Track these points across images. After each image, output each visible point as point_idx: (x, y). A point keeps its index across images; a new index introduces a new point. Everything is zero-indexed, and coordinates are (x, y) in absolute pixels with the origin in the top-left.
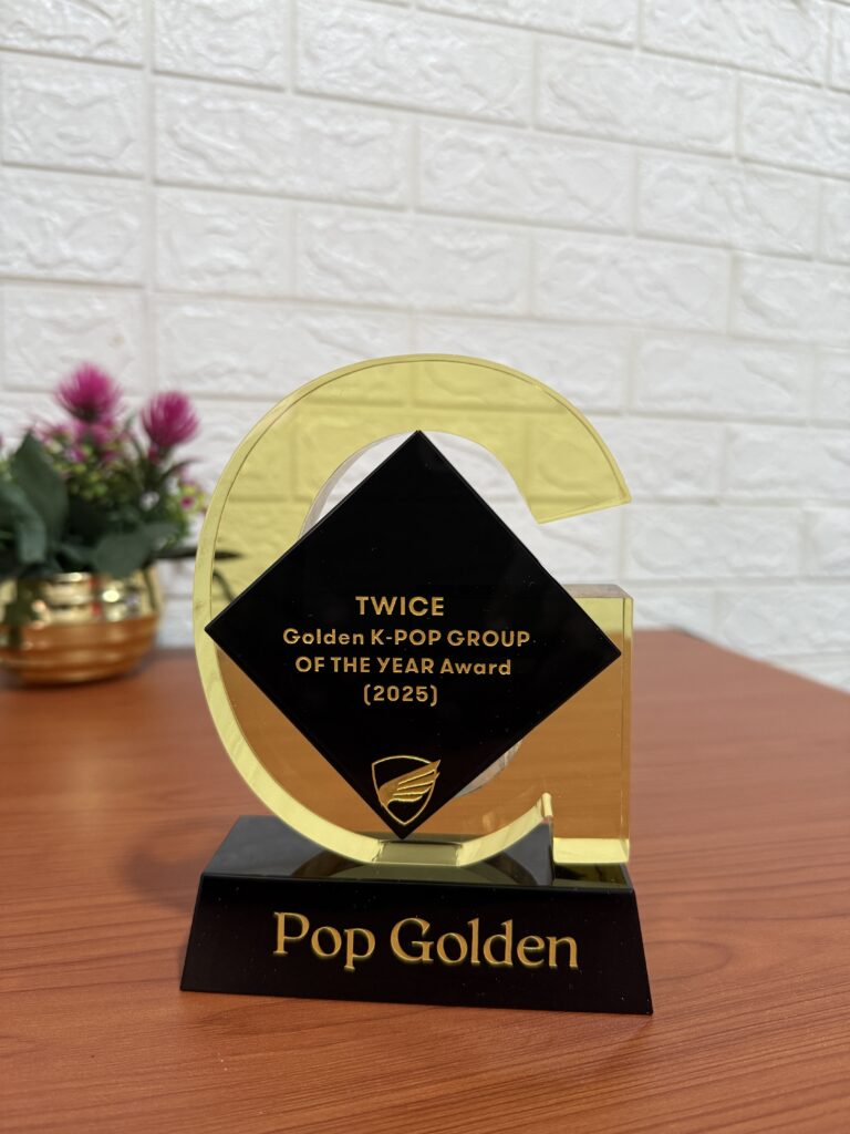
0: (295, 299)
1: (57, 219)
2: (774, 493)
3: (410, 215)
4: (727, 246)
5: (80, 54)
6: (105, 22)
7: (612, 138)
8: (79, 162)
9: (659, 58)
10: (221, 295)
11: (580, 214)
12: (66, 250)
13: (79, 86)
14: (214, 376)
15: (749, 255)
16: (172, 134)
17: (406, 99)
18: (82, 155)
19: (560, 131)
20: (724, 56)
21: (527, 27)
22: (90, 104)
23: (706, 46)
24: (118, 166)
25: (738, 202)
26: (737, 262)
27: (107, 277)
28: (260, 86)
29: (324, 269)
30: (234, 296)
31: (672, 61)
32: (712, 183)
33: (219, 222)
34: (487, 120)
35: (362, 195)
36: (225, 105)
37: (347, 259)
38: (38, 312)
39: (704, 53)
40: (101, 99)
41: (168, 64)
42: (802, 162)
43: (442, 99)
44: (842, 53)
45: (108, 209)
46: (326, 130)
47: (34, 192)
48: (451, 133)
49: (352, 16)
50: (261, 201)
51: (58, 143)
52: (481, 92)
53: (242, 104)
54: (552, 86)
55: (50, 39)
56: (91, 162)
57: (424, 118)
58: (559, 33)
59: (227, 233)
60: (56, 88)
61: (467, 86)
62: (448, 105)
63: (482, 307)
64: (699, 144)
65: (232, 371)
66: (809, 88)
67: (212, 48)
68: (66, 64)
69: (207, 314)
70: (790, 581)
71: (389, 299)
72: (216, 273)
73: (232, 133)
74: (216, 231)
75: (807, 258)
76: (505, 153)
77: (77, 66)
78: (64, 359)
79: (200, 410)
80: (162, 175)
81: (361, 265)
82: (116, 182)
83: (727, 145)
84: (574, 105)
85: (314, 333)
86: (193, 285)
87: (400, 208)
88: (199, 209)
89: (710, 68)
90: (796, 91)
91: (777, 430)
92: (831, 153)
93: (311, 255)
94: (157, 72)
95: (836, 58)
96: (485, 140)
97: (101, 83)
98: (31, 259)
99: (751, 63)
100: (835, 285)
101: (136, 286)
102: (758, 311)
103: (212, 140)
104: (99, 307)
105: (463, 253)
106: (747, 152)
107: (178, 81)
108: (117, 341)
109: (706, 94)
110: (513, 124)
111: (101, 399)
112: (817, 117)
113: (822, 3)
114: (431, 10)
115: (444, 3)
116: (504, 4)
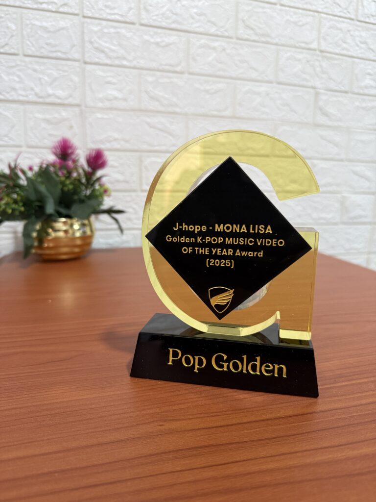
0: (141, 110)
1: (46, 78)
2: (330, 189)
3: (186, 76)
4: (314, 88)
5: (54, 10)
7: (268, 43)
8: (54, 55)
9: (287, 8)
10: (111, 109)
11: (254, 75)
12: (50, 92)
13: (54, 23)
15: (322, 91)
16: (91, 43)
17: (184, 28)
18: (56, 52)
19: (247, 40)
20: (314, 8)
22: (58, 30)
23: (307, 4)
24: (70, 57)
25: (318, 69)
26: (317, 94)
27: (66, 102)
28: (126, 23)
29: (152, 98)
30: (116, 109)
31: (292, 10)
32: (308, 61)
33: (110, 79)
34: (217, 36)
35: (167, 68)
36: (112, 30)
37: (161, 94)
38: (39, 116)
39: (305, 6)
40: (63, 29)
41: (90, 15)
42: (345, 52)
43: (199, 27)
44: (363, 6)
45: (66, 74)
46: (152, 40)
47: (37, 67)
48: (202, 41)
50: (126, 70)
51: (45, 46)
52: (215, 24)
53: (119, 30)
54: (243, 21)
55: (41, 3)
56: (59, 55)
57: (192, 35)
59: (114, 84)
60: (45, 24)
61: (209, 21)
62: (201, 30)
63: (215, 113)
64: (303, 45)
65: (116, 140)
66: (348, 21)
67: (106, 6)
68: (48, 14)
69: (106, 117)
70: (336, 224)
71: (178, 110)
72: (110, 100)
73: (115, 42)
74: (109, 83)
75: (346, 92)
76: (224, 50)
77: (53, 14)
78: (50, 135)
80: (87, 60)
81: (166, 96)
82: (69, 63)
83: (314, 45)
84: (252, 29)
85: (148, 124)
86: (100, 105)
87: (182, 73)
88: (102, 74)
89: (308, 12)
90: (343, 22)
91: (332, 163)
92: (357, 48)
93: (147, 92)
94: (84, 17)
95: (360, 8)
96: (216, 44)
97: (64, 22)
98: (36, 94)
99: (325, 10)
100: (357, 104)
101: (78, 105)
102: (326, 114)
103: (107, 45)
104: (64, 114)
105: (207, 91)
106: (323, 48)
107: (93, 21)
108: (71, 127)
109: (307, 24)
110: (228, 37)
111: (70, 151)
112: (352, 33)
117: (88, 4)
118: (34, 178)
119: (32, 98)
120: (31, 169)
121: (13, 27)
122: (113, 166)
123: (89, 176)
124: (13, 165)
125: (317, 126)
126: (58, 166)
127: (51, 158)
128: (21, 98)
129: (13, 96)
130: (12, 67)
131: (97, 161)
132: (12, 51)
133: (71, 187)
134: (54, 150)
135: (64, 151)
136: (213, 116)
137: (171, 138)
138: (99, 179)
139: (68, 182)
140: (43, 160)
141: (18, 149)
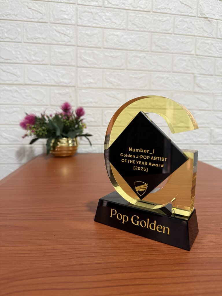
0: (103, 88)
1: (60, 75)
2: (204, 126)
3: (126, 71)
4: (193, 74)
6: (69, 38)
7: (168, 53)
9: (178, 35)
10: (89, 88)
11: (160, 69)
12: (61, 80)
13: (64, 50)
14: (88, 103)
15: (198, 75)
17: (125, 48)
18: (65, 62)
19: (156, 52)
20: (192, 34)
21: (150, 32)
22: (66, 53)
23: (188, 32)
24: (71, 64)
25: (196, 64)
26: (195, 77)
27: (68, 85)
28: (97, 48)
29: (109, 82)
30: (92, 88)
31: (181, 36)
32: (189, 61)
33: (89, 74)
34: (141, 51)
35: (116, 67)
36: (90, 52)
37: (113, 80)
38: (56, 91)
39: (188, 34)
40: (68, 52)
41: (80, 45)
42: (210, 55)
43: (132, 47)
44: (220, 31)
45: (69, 72)
46: (109, 55)
47: (56, 70)
48: (134, 54)
49: (115, 33)
50: (97, 69)
51: (60, 60)
52: (140, 45)
53: (93, 51)
54: (155, 43)
55: (59, 42)
56: (66, 64)
57: (128, 51)
58: (156, 32)
59: (91, 76)
60: (60, 51)
61: (137, 45)
62: (133, 49)
63: (140, 88)
64: (187, 53)
65: (91, 102)
66: (212, 39)
67: (88, 41)
68: (62, 46)
69: (87, 92)
70: (207, 144)
71: (121, 87)
72: (89, 84)
73: (91, 57)
74: (88, 76)
75: (212, 75)
76: (145, 57)
77: (64, 46)
78: (61, 100)
79: (86, 110)
80: (79, 65)
81: (116, 81)
82: (71, 67)
83: (193, 52)
85: (106, 94)
86: (84, 86)
87: (123, 70)
88: (85, 72)
89: (189, 36)
90: (209, 40)
91: (204, 112)
92: (217, 52)
93: (106, 80)
94: (78, 46)
95: (219, 32)
96: (141, 55)
97: (68, 49)
98: (55, 82)
99: (199, 35)
100: (218, 81)
101: (74, 87)
102: (200, 87)
103: (88, 58)
104: (67, 90)
105: (136, 78)
106: (198, 53)
107: (81, 48)
108: (71, 97)
109: (188, 42)
110: (147, 51)
111: (69, 108)
112: (214, 45)
113: (215, 20)
114: (130, 30)
115: (133, 29)
116: (145, 28)
117: (79, 41)
118: (52, 120)
119: (53, 83)
120: (51, 116)
121: (46, 52)
122: (89, 115)
124: (43, 114)
125: (196, 93)
126: (63, 114)
127: (61, 111)
128: (49, 84)
129: (45, 83)
130: (46, 70)
131: (80, 112)
133: (68, 124)
134: (61, 107)
135: (66, 108)
136: (139, 90)
137: (117, 101)
138: (81, 120)
139: (67, 122)
140: (57, 112)
141: (46, 107)
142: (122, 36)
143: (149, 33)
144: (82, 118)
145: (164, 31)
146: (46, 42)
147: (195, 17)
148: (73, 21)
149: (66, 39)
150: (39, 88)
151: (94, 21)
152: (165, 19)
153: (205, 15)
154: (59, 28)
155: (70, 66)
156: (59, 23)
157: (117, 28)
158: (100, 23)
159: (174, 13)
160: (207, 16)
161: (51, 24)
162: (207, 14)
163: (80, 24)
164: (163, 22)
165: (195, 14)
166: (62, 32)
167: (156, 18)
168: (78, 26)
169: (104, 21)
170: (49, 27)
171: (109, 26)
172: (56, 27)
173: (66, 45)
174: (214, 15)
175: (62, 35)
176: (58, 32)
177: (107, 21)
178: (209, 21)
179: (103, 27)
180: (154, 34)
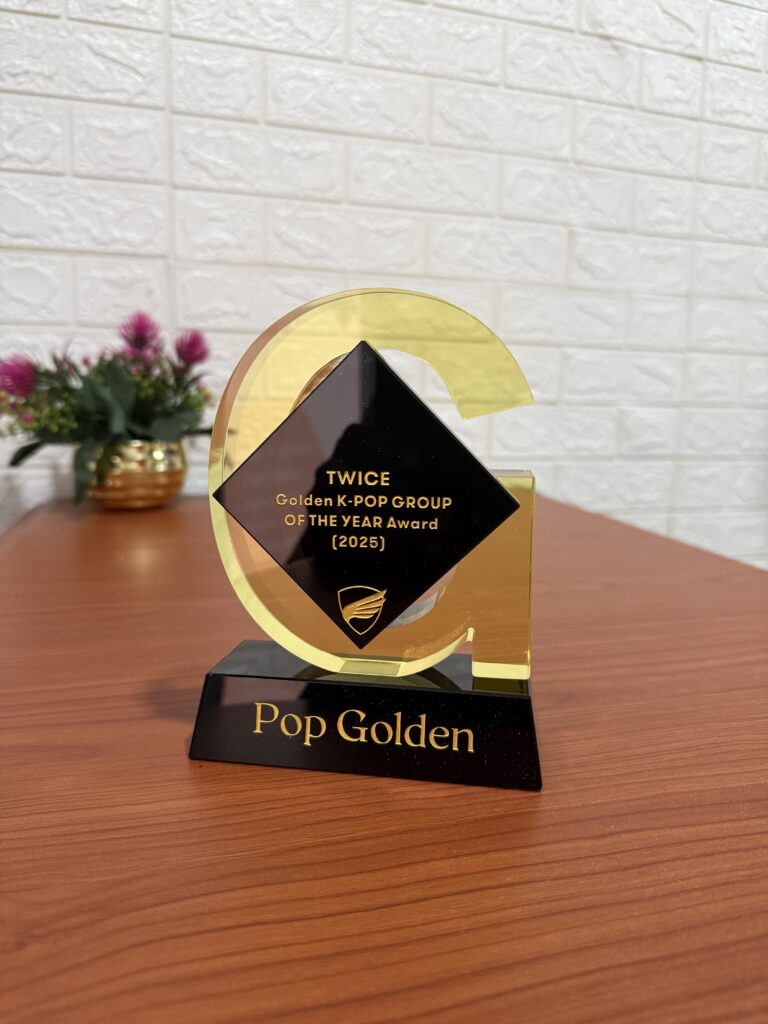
0: (266, 265)
1: (110, 213)
3: (344, 206)
4: (566, 224)
5: (124, 101)
6: (140, 79)
7: (483, 149)
8: (125, 174)
9: (517, 92)
10: (218, 262)
11: (461, 203)
12: (116, 233)
13: (123, 123)
14: (215, 316)
15: (580, 230)
16: (185, 154)
17: (340, 127)
18: (126, 169)
19: (448, 145)
20: (564, 89)
21: (425, 74)
22: (131, 135)
23: (551, 83)
24: (149, 177)
25: (573, 193)
26: (572, 235)
27: (143, 250)
28: (242, 120)
29: (286, 244)
30: (226, 263)
31: (528, 94)
32: (555, 180)
33: (216, 213)
34: (396, 140)
35: (311, 193)
36: (220, 134)
37: (301, 237)
38: (96, 273)
39: (548, 87)
40: (138, 132)
41: (182, 107)
42: (619, 163)
43: (366, 125)
44: (650, 86)
45: (143, 205)
46: (287, 149)
47: (95, 194)
48: (371, 149)
49: (304, 70)
50: (243, 198)
51: (110, 161)
52: (392, 120)
53: (231, 133)
54: (441, 114)
55: (103, 91)
56: (132, 174)
57: (354, 139)
58: (447, 77)
59: (221, 221)
60: (109, 124)
61: (383, 116)
62: (370, 130)
64: (546, 152)
65: (225, 314)
66: (626, 111)
67: (212, 95)
68: (113, 108)
69: (209, 275)
70: (608, 458)
71: (328, 263)
72: (216, 248)
73: (224, 152)
74: (215, 219)
76: (408, 162)
77: (122, 109)
78: (117, 306)
80: (178, 182)
81: (311, 241)
82: (149, 187)
83: (566, 152)
84: (457, 127)
85: (280, 287)
86: (199, 256)
87: (336, 201)
88: (202, 205)
89: (554, 98)
92: (642, 156)
93: (278, 235)
95: (646, 88)
96: (395, 153)
97: (138, 121)
98: (94, 239)
99: (583, 94)
100: (643, 250)
101: (162, 257)
102: (587, 268)
103: (211, 157)
104: (138, 271)
105: (380, 233)
106: (581, 157)
107: (189, 118)
108: (150, 293)
109: (551, 117)
110: (418, 142)
112: (632, 130)
113: (635, 49)
114: (359, 65)
115: (366, 59)
116: (409, 58)
117: (179, 91)
118: (92, 378)
119: (87, 244)
120: (85, 362)
121: (57, 129)
123: (180, 373)
124: (60, 357)
125: (573, 288)
126: (130, 357)
128: (69, 246)
129: (55, 241)
130: (56, 195)
131: (192, 349)
132: (55, 169)
133: (150, 391)
134: (123, 331)
135: (140, 333)
138: (196, 379)
139: (146, 384)
140: (106, 348)
142: (331, 83)
143: (422, 79)
144: (197, 369)
145: (474, 76)
146: (52, 89)
147: (570, 31)
148: (153, 19)
149: (131, 82)
150: (33, 262)
151: (232, 22)
152: (474, 32)
153: (602, 27)
154: (103, 41)
155: (146, 182)
156: (102, 20)
157: (311, 51)
158: (253, 33)
159: (506, 14)
160: (611, 31)
161: (71, 25)
162: (611, 24)
163: (180, 30)
164: (468, 42)
165: (571, 23)
166: (112, 54)
167: (444, 26)
168: (173, 36)
169: (266, 23)
170: (63, 33)
171: (285, 46)
172: (91, 34)
173: (129, 105)
174: (632, 29)
175: (115, 67)
176: (97, 54)
177: (278, 24)
178: (616, 48)
179: (266, 45)
180: (437, 80)
